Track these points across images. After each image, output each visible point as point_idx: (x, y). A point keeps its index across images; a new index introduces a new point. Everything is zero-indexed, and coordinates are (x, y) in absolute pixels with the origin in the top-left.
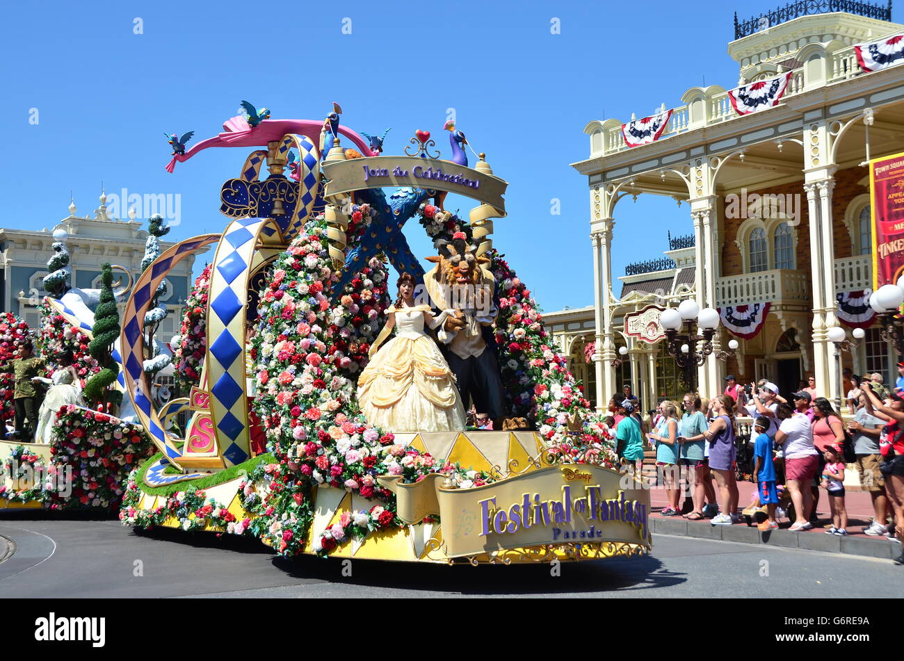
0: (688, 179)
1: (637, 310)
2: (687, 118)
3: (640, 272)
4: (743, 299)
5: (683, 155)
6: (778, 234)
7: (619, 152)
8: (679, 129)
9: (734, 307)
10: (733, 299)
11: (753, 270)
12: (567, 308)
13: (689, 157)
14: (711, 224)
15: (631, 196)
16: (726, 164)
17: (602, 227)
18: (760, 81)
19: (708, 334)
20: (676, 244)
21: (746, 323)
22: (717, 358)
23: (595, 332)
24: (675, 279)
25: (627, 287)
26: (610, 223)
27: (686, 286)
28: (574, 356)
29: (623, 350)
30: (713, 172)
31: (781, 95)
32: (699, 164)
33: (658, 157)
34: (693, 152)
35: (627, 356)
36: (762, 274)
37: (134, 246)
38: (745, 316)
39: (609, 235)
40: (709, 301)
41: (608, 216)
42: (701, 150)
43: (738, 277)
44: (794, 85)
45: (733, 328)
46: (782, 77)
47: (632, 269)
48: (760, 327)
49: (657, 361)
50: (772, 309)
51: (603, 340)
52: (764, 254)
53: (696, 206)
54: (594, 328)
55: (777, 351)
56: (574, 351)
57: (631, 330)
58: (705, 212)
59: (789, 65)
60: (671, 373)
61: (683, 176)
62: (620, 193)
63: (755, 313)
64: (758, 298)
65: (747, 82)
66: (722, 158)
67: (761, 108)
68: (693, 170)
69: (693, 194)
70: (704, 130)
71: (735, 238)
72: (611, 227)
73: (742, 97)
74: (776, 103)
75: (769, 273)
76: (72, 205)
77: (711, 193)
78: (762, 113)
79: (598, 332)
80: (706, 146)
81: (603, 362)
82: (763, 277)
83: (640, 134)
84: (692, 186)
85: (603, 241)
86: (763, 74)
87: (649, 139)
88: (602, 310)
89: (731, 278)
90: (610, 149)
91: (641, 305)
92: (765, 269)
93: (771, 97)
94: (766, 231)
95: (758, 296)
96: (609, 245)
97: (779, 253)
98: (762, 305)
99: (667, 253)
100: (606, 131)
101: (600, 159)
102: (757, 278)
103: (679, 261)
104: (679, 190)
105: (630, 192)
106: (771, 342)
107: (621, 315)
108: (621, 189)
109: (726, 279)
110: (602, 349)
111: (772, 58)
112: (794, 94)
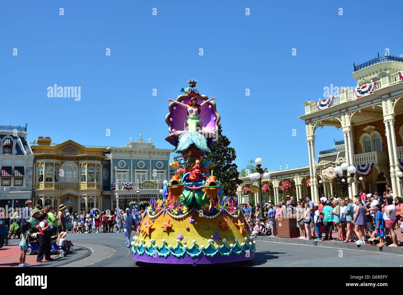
0: (341, 120)
1: (325, 167)
2: (339, 99)
3: (325, 154)
4: (363, 162)
5: (339, 112)
6: (375, 139)
7: (315, 112)
8: (336, 103)
9: (360, 165)
10: (360, 162)
11: (366, 152)
12: (299, 167)
13: (341, 113)
14: (350, 136)
15: (321, 127)
16: (354, 114)
17: (311, 138)
18: (364, 85)
19: (352, 175)
20: (337, 143)
21: (365, 171)
22: (355, 184)
23: (310, 175)
24: (338, 156)
25: (320, 159)
26: (313, 137)
27: (342, 158)
28: (303, 184)
29: (320, 182)
30: (350, 117)
31: (373, 90)
32: (344, 115)
33: (329, 113)
34: (342, 111)
35: (322, 184)
36: (370, 153)
37: (151, 151)
38: (364, 168)
39: (313, 141)
40: (351, 163)
41: (312, 135)
42: (345, 110)
43: (361, 155)
44: (377, 86)
45: (360, 173)
46: (373, 84)
47: (322, 153)
48: (370, 172)
49: (333, 185)
50: (374, 165)
51: (313, 178)
52: (370, 146)
53: (344, 130)
54: (310, 174)
55: (377, 180)
56: (302, 182)
57: (323, 174)
58: (348, 132)
59: (375, 80)
60: (338, 190)
61: (339, 119)
62: (317, 126)
63: (368, 167)
64: (369, 162)
65: (360, 86)
66: (353, 112)
67: (366, 95)
68: (342, 117)
69: (343, 126)
70: (345, 103)
71: (359, 141)
72: (314, 138)
73: (359, 91)
74: (371, 93)
75: (372, 153)
76: (131, 138)
77: (350, 125)
78: (366, 97)
79: (311, 176)
80: (347, 108)
81: (313, 186)
82: (370, 154)
83: (323, 106)
84: (342, 123)
85: (311, 143)
86: (365, 83)
87: (326, 107)
88: (312, 168)
89: (359, 155)
90: (312, 111)
91: (326, 165)
92: (371, 151)
93: (369, 91)
94: (370, 138)
95: (369, 161)
96: (313, 145)
97: (376, 145)
98: (371, 164)
99: (334, 146)
100: (310, 105)
101: (309, 115)
102: (368, 154)
103: (339, 149)
104: (338, 124)
105: (320, 126)
106: (374, 177)
107: (319, 169)
108: (317, 125)
109: (356, 155)
110: (313, 181)
111: (368, 77)
112: (377, 89)
